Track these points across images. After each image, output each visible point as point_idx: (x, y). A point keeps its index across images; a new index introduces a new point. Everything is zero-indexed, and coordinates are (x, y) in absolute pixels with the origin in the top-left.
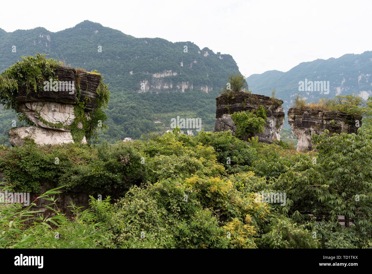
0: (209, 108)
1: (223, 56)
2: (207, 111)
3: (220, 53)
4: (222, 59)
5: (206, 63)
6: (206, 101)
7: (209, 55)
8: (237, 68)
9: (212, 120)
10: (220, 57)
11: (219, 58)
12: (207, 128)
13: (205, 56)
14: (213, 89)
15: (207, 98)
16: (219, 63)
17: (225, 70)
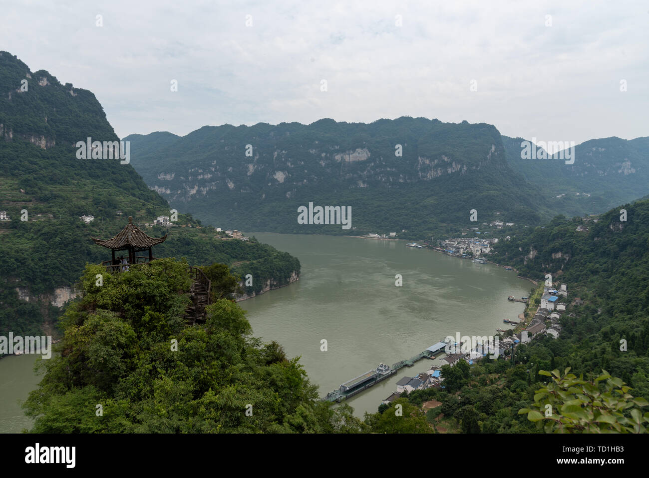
0: (45, 175)
1: (76, 90)
2: (42, 180)
3: (71, 85)
4: (76, 96)
5: (42, 96)
6: (42, 162)
7: (49, 84)
8: (104, 115)
9: (52, 194)
10: (72, 92)
11: (69, 94)
12: (40, 209)
13: (41, 84)
14: (57, 144)
15: (44, 158)
16: (69, 101)
17: (81, 115)
